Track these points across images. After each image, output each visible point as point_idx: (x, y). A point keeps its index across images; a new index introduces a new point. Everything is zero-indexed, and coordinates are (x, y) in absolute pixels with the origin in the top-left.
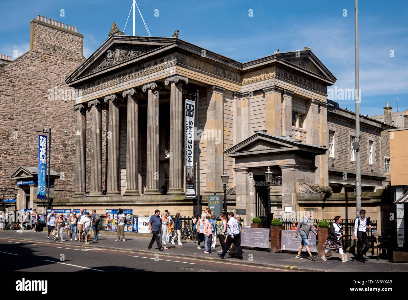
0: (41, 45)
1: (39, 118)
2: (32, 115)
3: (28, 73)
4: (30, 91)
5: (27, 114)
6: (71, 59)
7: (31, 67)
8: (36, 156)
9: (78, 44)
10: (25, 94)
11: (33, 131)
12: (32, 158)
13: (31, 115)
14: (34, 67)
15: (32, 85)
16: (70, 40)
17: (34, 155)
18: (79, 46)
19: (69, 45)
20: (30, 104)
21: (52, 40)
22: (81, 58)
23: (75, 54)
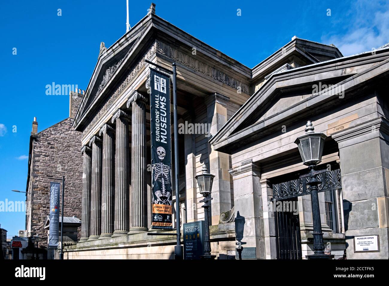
1: (77, 176)
2: (71, 173)
3: (66, 136)
4: (68, 152)
5: (66, 172)
7: (70, 132)
8: (75, 209)
10: (64, 155)
11: (71, 187)
12: (70, 211)
13: (69, 173)
14: (72, 132)
15: (70, 147)
17: (72, 208)
20: (68, 163)
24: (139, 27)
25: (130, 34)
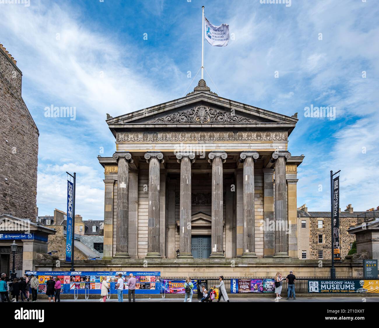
6: (12, 94)
9: (18, 80)
16: (12, 72)
18: (19, 83)
19: (10, 77)
22: (20, 97)
23: (15, 90)
24: (280, 116)
25: (265, 112)
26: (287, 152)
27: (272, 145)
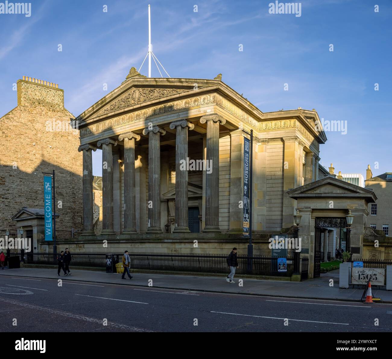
0: (27, 100)
1: (29, 164)
5: (19, 160)
6: (54, 110)
7: (20, 120)
9: (60, 97)
14: (23, 119)
15: (22, 135)
16: (53, 94)
18: (61, 99)
19: (52, 99)
20: (21, 151)
21: (37, 95)
22: (62, 109)
23: (57, 106)
24: (201, 81)
25: (187, 80)
26: (216, 114)
27: (200, 109)
